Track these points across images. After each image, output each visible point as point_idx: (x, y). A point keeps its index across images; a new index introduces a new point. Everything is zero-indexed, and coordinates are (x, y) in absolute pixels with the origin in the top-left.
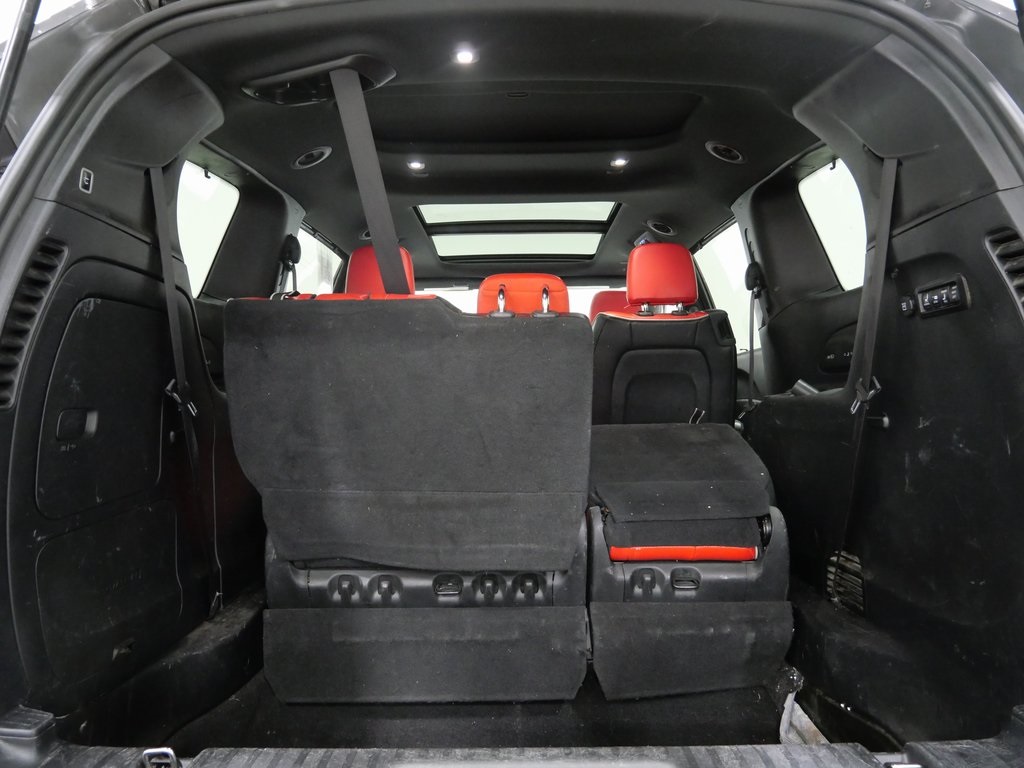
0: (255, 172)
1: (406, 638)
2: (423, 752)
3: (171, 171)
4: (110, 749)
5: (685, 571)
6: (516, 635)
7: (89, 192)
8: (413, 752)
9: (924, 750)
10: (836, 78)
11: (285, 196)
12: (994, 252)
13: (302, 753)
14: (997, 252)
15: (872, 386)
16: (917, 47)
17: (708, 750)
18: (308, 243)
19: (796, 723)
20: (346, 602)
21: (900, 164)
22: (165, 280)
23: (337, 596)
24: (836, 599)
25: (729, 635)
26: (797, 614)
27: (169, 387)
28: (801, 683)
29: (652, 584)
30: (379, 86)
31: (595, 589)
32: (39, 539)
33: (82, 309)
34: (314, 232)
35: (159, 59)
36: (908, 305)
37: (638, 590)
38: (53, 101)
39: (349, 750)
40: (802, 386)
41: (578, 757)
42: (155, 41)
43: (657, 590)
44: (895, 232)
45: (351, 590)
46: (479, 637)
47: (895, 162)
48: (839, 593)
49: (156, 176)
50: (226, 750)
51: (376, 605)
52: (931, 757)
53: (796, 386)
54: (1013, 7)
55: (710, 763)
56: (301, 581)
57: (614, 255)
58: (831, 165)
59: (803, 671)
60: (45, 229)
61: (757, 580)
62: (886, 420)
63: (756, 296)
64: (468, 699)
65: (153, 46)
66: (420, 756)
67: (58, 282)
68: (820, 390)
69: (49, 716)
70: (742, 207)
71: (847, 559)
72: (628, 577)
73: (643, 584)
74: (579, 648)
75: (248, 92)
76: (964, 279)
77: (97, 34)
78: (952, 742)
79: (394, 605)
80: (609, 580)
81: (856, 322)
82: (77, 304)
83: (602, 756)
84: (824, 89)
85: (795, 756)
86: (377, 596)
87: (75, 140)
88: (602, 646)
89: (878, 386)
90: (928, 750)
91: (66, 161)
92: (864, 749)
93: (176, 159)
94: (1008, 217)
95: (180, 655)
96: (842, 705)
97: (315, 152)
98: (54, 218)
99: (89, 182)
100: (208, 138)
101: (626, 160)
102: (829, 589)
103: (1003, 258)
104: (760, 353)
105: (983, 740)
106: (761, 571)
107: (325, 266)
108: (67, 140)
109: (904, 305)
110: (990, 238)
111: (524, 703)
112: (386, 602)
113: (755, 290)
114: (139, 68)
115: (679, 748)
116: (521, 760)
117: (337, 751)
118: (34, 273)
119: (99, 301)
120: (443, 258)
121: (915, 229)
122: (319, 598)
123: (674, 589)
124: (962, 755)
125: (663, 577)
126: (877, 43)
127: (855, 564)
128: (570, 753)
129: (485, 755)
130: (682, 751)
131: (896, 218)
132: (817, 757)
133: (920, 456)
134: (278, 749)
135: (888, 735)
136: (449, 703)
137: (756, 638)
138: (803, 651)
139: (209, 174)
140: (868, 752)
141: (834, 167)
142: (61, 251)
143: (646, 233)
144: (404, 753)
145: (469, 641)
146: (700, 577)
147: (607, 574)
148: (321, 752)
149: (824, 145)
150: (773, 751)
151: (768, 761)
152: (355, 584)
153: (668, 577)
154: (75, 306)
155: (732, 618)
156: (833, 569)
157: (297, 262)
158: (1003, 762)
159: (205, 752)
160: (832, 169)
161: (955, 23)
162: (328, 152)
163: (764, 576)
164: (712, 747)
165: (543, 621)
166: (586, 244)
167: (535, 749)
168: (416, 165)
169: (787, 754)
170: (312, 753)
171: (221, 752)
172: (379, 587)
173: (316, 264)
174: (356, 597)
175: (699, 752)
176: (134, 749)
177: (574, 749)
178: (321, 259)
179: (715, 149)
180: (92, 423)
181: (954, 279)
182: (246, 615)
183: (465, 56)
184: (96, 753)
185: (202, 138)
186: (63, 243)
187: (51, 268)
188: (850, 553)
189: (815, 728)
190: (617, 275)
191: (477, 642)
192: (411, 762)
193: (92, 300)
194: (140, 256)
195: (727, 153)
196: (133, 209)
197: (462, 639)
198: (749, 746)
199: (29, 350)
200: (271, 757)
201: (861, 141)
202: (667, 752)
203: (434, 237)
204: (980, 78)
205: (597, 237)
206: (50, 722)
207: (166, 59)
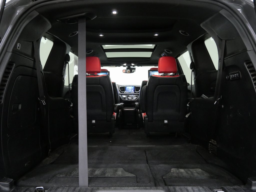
0: (58, 38)
3: (39, 41)
4: (27, 188)
7: (19, 49)
8: (102, 188)
10: (210, 18)
11: (66, 43)
12: (246, 66)
14: (247, 66)
16: (230, 13)
17: (173, 188)
18: (71, 55)
21: (226, 41)
24: (210, 152)
30: (92, 19)
32: (8, 136)
34: (73, 52)
35: (36, 14)
36: (228, 77)
38: (10, 27)
40: (204, 96)
41: (141, 189)
42: (36, 9)
44: (225, 58)
47: (225, 41)
48: (211, 150)
49: (35, 43)
52: (227, 189)
53: (202, 96)
55: (173, 190)
57: (155, 58)
60: (10, 59)
62: (223, 106)
63: (193, 71)
65: (35, 11)
66: (103, 189)
67: (12, 72)
68: (208, 97)
69: (12, 180)
70: (189, 46)
71: (214, 142)
75: (58, 21)
76: (240, 72)
78: (233, 186)
82: (17, 77)
83: (147, 189)
84: (208, 20)
85: (194, 189)
87: (16, 36)
90: (227, 188)
91: (14, 42)
93: (39, 38)
94: (249, 58)
97: (74, 32)
98: (11, 56)
99: (19, 46)
100: (48, 31)
101: (158, 34)
102: (209, 149)
103: (248, 67)
104: (194, 86)
107: (76, 61)
108: (14, 35)
109: (227, 77)
110: (245, 62)
113: (193, 69)
114: (31, 16)
116: (128, 190)
118: (7, 70)
119: (22, 76)
120: (108, 58)
121: (229, 58)
124: (234, 189)
126: (220, 11)
127: (215, 143)
128: (140, 188)
129: (119, 188)
130: (167, 187)
131: (225, 55)
132: (199, 189)
133: (230, 116)
134: (69, 187)
139: (46, 39)
142: (13, 64)
143: (164, 52)
149: (208, 33)
151: (187, 190)
154: (16, 78)
156: (210, 144)
158: (244, 191)
161: (240, 6)
162: (77, 32)
166: (148, 55)
167: (131, 187)
168: (101, 35)
169: (192, 189)
170: (77, 188)
173: (73, 60)
175: (171, 188)
176: (33, 188)
178: (75, 59)
179: (182, 32)
180: (20, 107)
181: (238, 72)
182: (57, 155)
183: (115, 12)
185: (46, 31)
186: (14, 62)
187: (11, 69)
188: (214, 140)
190: (156, 63)
192: (101, 190)
193: (20, 76)
194: (31, 64)
195: (185, 33)
196: (29, 52)
199: (6, 89)
200: (67, 189)
201: (217, 35)
202: (163, 188)
203: (106, 53)
204: (245, 22)
205: (151, 53)
206: (12, 181)
207: (38, 14)
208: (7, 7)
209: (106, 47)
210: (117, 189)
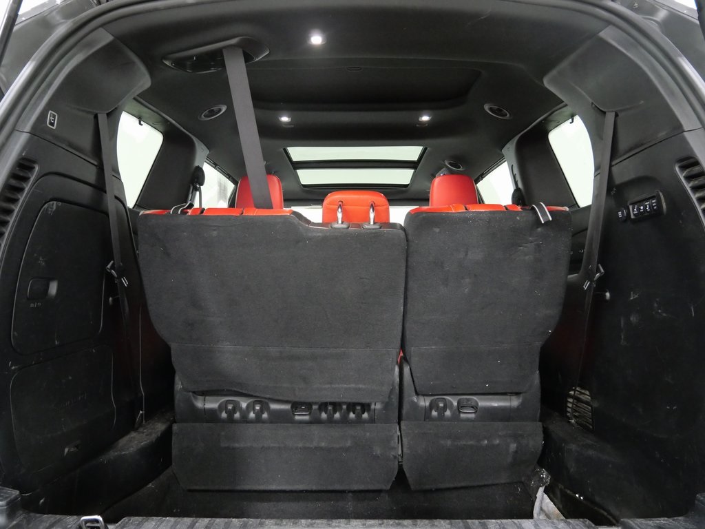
0: (174, 122)
1: (272, 445)
2: (278, 521)
4: (58, 517)
5: (468, 400)
6: (349, 444)
7: (54, 128)
8: (272, 521)
9: (633, 524)
10: (573, 57)
11: (194, 138)
12: (682, 174)
13: (193, 521)
14: (684, 174)
15: (598, 270)
16: (629, 34)
17: (480, 522)
19: (545, 508)
20: (231, 419)
21: (617, 115)
22: (108, 192)
23: (224, 415)
24: (573, 421)
25: (498, 445)
26: (546, 432)
27: (109, 266)
28: (548, 480)
29: (445, 408)
30: (257, 60)
31: (404, 412)
32: (13, 368)
33: (47, 209)
34: (215, 165)
35: (105, 38)
36: (623, 213)
37: (434, 413)
38: (29, 66)
39: (226, 520)
41: (388, 526)
42: (103, 25)
43: (448, 413)
44: (614, 163)
45: (234, 410)
46: (323, 444)
47: (613, 114)
48: (575, 417)
49: (102, 118)
50: (140, 519)
51: (251, 422)
54: (694, 7)
56: (199, 404)
57: (421, 185)
58: (570, 120)
59: (550, 471)
60: (24, 148)
61: (518, 407)
62: (608, 295)
64: (314, 488)
65: (101, 29)
66: (276, 524)
67: (31, 188)
69: (16, 493)
70: (510, 150)
71: (581, 393)
72: (427, 404)
73: (438, 409)
74: (393, 453)
75: (167, 63)
76: (661, 194)
77: (63, 21)
78: (654, 519)
79: (264, 422)
80: (415, 406)
81: (587, 229)
82: (45, 203)
83: (405, 526)
84: (564, 65)
86: (252, 415)
87: (45, 92)
88: (409, 452)
89: (602, 271)
91: (38, 105)
92: (591, 523)
93: (116, 108)
94: (691, 150)
95: (113, 454)
96: (577, 495)
97: (215, 108)
98: (29, 143)
99: (54, 121)
100: (138, 96)
101: (429, 116)
102: (568, 414)
103: (688, 178)
105: (676, 518)
106: (521, 401)
107: (222, 189)
108: (40, 91)
109: (620, 214)
110: (679, 164)
111: (354, 492)
112: (258, 419)
114: (89, 45)
115: (460, 521)
117: (218, 520)
118: (13, 182)
119: (60, 204)
120: (304, 186)
122: (212, 416)
123: (460, 412)
125: (452, 404)
126: (601, 31)
127: (586, 397)
128: (383, 523)
129: (322, 524)
130: (461, 523)
131: (614, 153)
133: (631, 319)
134: (176, 518)
135: (609, 517)
136: (302, 491)
137: (517, 447)
138: (550, 456)
139: (142, 123)
140: (593, 525)
141: (573, 121)
142: (34, 168)
143: (444, 169)
144: (264, 522)
145: (316, 448)
146: (477, 404)
147: (413, 402)
148: (207, 520)
149: (566, 105)
150: (526, 523)
152: (236, 407)
153: (455, 404)
154: (42, 207)
155: (500, 433)
156: (571, 400)
157: (202, 185)
159: (125, 519)
160: (571, 123)
161: (655, 19)
162: (224, 109)
163: (522, 404)
164: (482, 521)
165: (368, 434)
166: (403, 177)
167: (358, 520)
168: (285, 119)
170: (200, 521)
171: (136, 520)
172: (254, 409)
173: (216, 188)
174: (237, 415)
175: (474, 524)
176: (75, 517)
177: (385, 521)
178: (220, 185)
179: (491, 109)
180: (53, 288)
181: (655, 194)
182: (160, 427)
183: (317, 39)
184: (49, 519)
185: (135, 95)
186: (34, 162)
187: (26, 179)
188: (582, 388)
189: (558, 511)
190: (423, 198)
191: (321, 448)
193: (55, 202)
194: (90, 175)
195: (499, 112)
196: (86, 142)
197: (312, 446)
198: (510, 520)
199: (9, 235)
200: (171, 524)
201: (591, 101)
202: (451, 524)
203: (298, 171)
204: (672, 54)
205: (410, 172)
206: (16, 498)
207: (110, 38)
209: (298, 153)
210: (315, 525)
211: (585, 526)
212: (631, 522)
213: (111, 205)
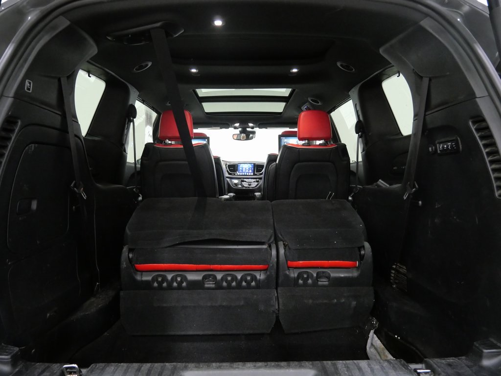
0: (113, 74)
1: (189, 305)
2: (197, 365)
3: (72, 78)
4: (47, 364)
5: (323, 272)
6: (242, 303)
7: (30, 92)
8: (193, 365)
9: (432, 363)
10: (401, 36)
11: (129, 85)
12: (473, 126)
13: (139, 366)
14: (475, 127)
15: (414, 186)
16: (440, 24)
17: (332, 363)
18: (140, 106)
19: (374, 344)
20: (160, 286)
21: (430, 80)
22: (70, 133)
23: (156, 284)
24: (394, 286)
25: (344, 303)
26: (377, 296)
27: (72, 185)
28: (377, 325)
29: (307, 279)
30: (175, 36)
31: (280, 281)
32: (10, 263)
33: (28, 149)
34: (143, 102)
35: (64, 23)
36: (432, 149)
37: (301, 282)
38: (11, 46)
39: (162, 364)
40: (381, 182)
41: (271, 367)
42: (63, 14)
43: (310, 281)
44: (427, 113)
45: (163, 281)
46: (224, 304)
47: (428, 79)
48: (396, 283)
49: (64, 81)
50: (103, 364)
51: (175, 289)
52: (435, 366)
53: (378, 182)
55: (333, 369)
56: (138, 278)
57: (292, 113)
59: (378, 320)
60: (9, 111)
61: (357, 277)
62: (420, 202)
63: (360, 137)
64: (219, 333)
65: (61, 17)
66: (196, 367)
67: (15, 138)
68: (390, 185)
69: (17, 349)
70: (354, 92)
71: (400, 267)
72: (296, 275)
73: (303, 279)
74: (272, 309)
75: (109, 38)
76: (459, 139)
78: (446, 359)
79: (183, 289)
80: (287, 277)
81: (408, 152)
82: (26, 147)
83: (282, 367)
84: (393, 41)
85: (373, 366)
86: (175, 284)
87: (22, 66)
88: (283, 308)
89: (417, 187)
90: (434, 363)
91: (18, 77)
92: (405, 362)
93: (74, 72)
94: (480, 111)
95: (80, 314)
96: (396, 336)
97: (144, 64)
98: (13, 105)
99: (30, 86)
100: (91, 59)
101: (298, 69)
102: (391, 281)
103: (478, 130)
104: (362, 163)
105: (460, 357)
106: (359, 273)
107: (148, 117)
108: (18, 66)
109: (430, 149)
110: (472, 120)
111: (246, 335)
112: (180, 287)
113: (360, 134)
114: (54, 28)
115: (318, 362)
116: (244, 369)
117: (156, 365)
118: (4, 134)
119: (37, 145)
120: (207, 113)
121: (436, 113)
122: (148, 285)
123: (318, 281)
124: (450, 365)
125: (312, 275)
126: (421, 21)
127: (404, 270)
128: (267, 365)
129: (227, 366)
130: (320, 364)
131: (428, 107)
132: (383, 366)
133: (436, 221)
134: (128, 364)
135: (417, 351)
136: (210, 335)
137: (356, 304)
138: (378, 310)
139: (91, 75)
140: (406, 364)
141: (399, 76)
142: (18, 122)
143: (307, 103)
144: (188, 366)
145: (220, 306)
146: (330, 276)
147: (286, 274)
148: (149, 365)
149: (393, 66)
150: (363, 363)
151: (360, 369)
152: (164, 279)
153: (315, 275)
154: (25, 149)
155: (345, 295)
156: (393, 272)
157: (135, 118)
158: (468, 369)
159: (93, 365)
160: (398, 76)
161: (460, 12)
162: (150, 64)
163: (360, 275)
164: (334, 362)
165: (255, 296)
166: (278, 107)
167: (251, 363)
168: (194, 71)
169: (369, 365)
170: (144, 366)
171: (101, 365)
172: (176, 280)
173: (144, 116)
174: (165, 285)
175: (327, 364)
176: (59, 364)
177: (269, 363)
178: (147, 115)
179: (341, 65)
180: (34, 205)
181: (454, 138)
182: (111, 293)
183: (218, 23)
184: (40, 366)
185: (88, 59)
186: (18, 118)
187: (12, 131)
188: (401, 264)
189: (383, 346)
190: (293, 123)
191: (223, 306)
192: (191, 370)
193: (33, 145)
194: (57, 121)
195: (347, 67)
196: (53, 98)
197: (217, 305)
198: (351, 361)
199: (2, 172)
200: (125, 368)
201: (412, 67)
202: (312, 365)
203: (203, 104)
204: (470, 41)
205: (283, 105)
206: (17, 352)
207: (68, 23)
208: (7, 10)
209: (203, 92)
210: (222, 367)
211: (401, 364)
212: (431, 361)
213: (72, 141)
